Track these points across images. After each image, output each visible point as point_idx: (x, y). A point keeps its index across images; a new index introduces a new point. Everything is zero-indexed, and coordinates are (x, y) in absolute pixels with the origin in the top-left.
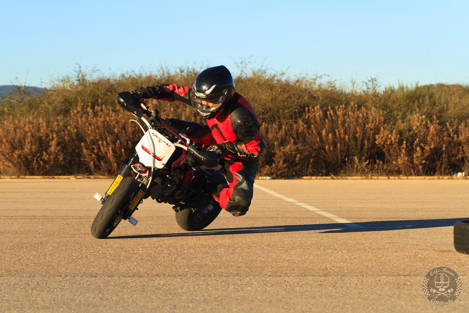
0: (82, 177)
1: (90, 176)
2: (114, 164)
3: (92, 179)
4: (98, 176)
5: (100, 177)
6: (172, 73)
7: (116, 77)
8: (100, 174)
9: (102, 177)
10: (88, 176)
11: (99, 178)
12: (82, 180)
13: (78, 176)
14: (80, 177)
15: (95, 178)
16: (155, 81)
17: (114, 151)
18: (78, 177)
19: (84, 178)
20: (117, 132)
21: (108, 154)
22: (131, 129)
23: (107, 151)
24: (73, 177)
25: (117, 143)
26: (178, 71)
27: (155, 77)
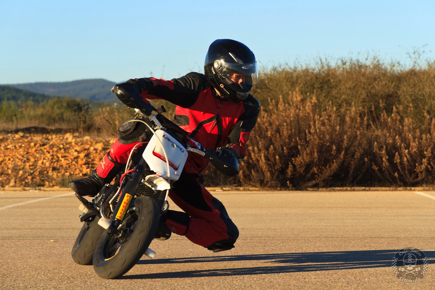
0: (230, 189)
1: (239, 188)
2: (266, 173)
3: (241, 191)
4: (248, 188)
5: (251, 189)
6: (333, 65)
7: (267, 71)
8: (250, 186)
9: (253, 188)
10: (236, 188)
11: (249, 190)
12: (230, 192)
13: (225, 187)
14: (227, 188)
15: (244, 190)
16: (313, 75)
17: (267, 158)
18: (224, 189)
19: (232, 190)
20: (270, 135)
21: (260, 161)
22: (286, 132)
23: (259, 158)
24: (220, 188)
25: (270, 149)
26: (340, 63)
27: (312, 71)
